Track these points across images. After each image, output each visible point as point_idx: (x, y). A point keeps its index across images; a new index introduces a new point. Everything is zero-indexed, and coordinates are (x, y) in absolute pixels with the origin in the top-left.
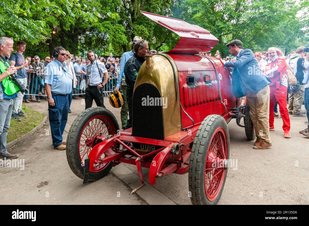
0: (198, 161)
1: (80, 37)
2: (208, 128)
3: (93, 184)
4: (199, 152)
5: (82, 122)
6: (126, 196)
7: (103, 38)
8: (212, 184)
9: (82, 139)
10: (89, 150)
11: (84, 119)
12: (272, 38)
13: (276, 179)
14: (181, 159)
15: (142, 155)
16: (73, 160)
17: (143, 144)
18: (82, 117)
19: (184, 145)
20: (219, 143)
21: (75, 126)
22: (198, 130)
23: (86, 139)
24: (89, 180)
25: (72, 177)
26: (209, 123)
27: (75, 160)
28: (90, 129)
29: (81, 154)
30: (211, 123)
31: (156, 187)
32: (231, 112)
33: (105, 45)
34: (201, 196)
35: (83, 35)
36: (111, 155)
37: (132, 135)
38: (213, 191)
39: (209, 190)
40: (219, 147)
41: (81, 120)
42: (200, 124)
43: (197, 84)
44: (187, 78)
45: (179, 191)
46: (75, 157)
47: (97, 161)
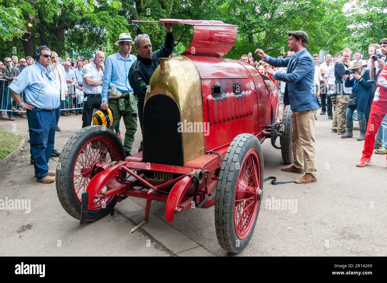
0: (226, 191)
1: (66, 32)
2: (238, 150)
3: (92, 225)
4: (228, 180)
5: (77, 145)
6: (136, 238)
7: (99, 34)
8: (243, 219)
9: (76, 167)
10: (86, 182)
11: (79, 142)
12: (314, 37)
13: (317, 209)
14: (205, 190)
15: (156, 186)
16: (65, 195)
17: (156, 172)
18: (75, 140)
19: (209, 172)
20: (252, 169)
21: (67, 151)
22: (226, 152)
23: (82, 167)
24: (87, 220)
25: (64, 217)
26: (239, 143)
27: (68, 195)
28: (87, 154)
29: (75, 188)
30: (241, 144)
31: (173, 226)
32: (265, 131)
33: (101, 43)
34: (229, 233)
35: (70, 29)
36: (115, 187)
37: (142, 161)
38: (243, 227)
39: (240, 226)
40: (251, 174)
41: (75, 143)
42: (229, 145)
43: (224, 95)
44: (212, 88)
45: (203, 229)
46: (68, 191)
47: (98, 195)
